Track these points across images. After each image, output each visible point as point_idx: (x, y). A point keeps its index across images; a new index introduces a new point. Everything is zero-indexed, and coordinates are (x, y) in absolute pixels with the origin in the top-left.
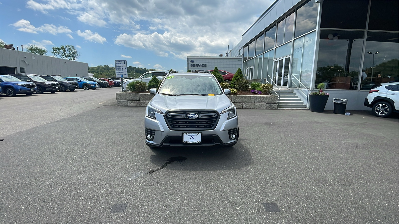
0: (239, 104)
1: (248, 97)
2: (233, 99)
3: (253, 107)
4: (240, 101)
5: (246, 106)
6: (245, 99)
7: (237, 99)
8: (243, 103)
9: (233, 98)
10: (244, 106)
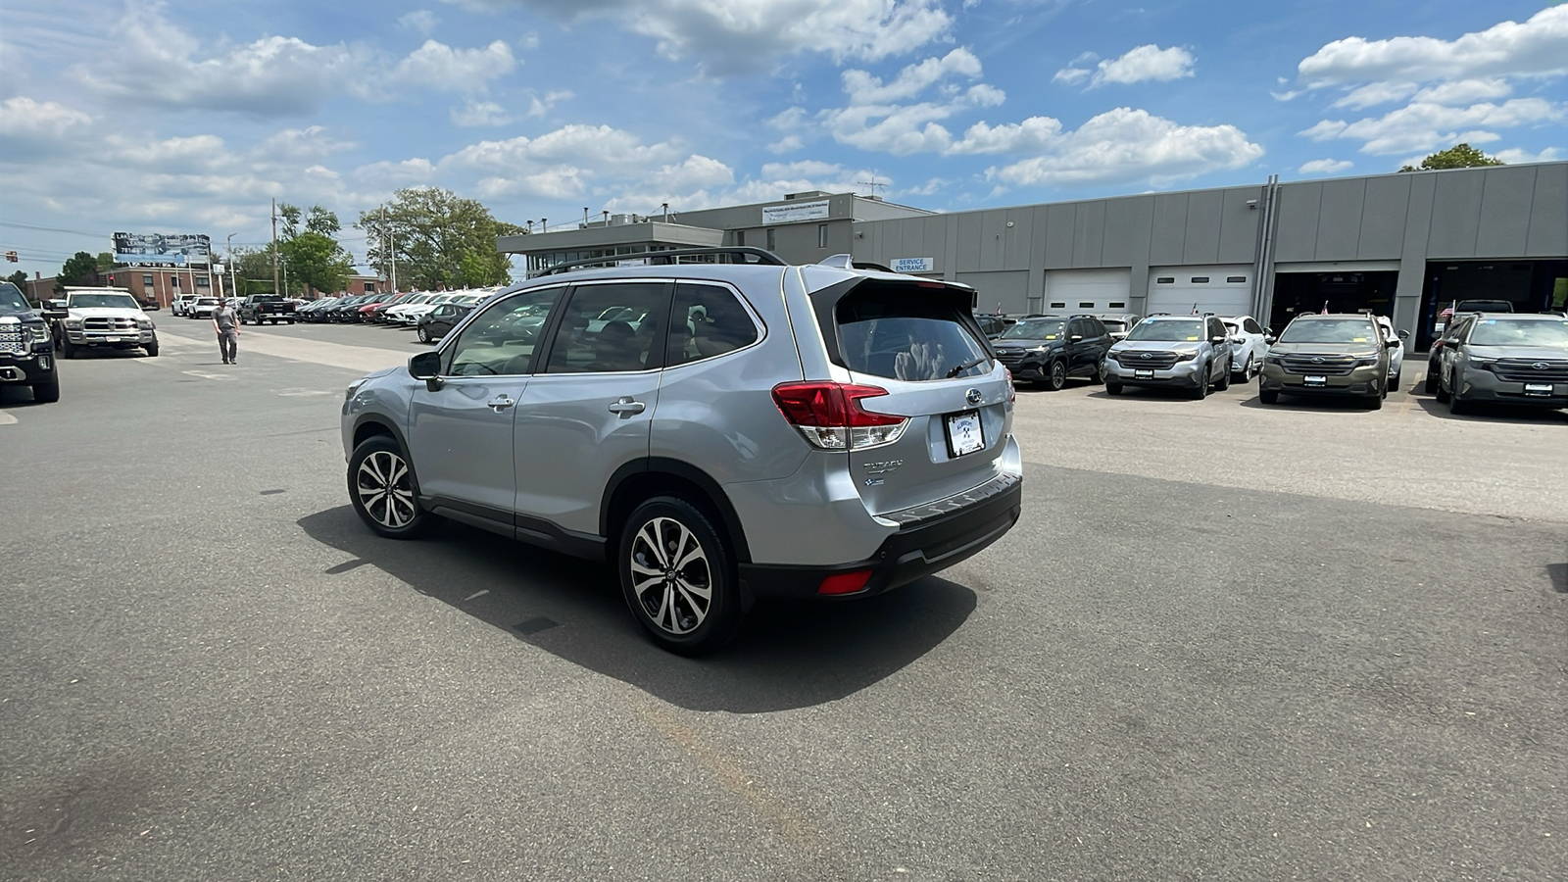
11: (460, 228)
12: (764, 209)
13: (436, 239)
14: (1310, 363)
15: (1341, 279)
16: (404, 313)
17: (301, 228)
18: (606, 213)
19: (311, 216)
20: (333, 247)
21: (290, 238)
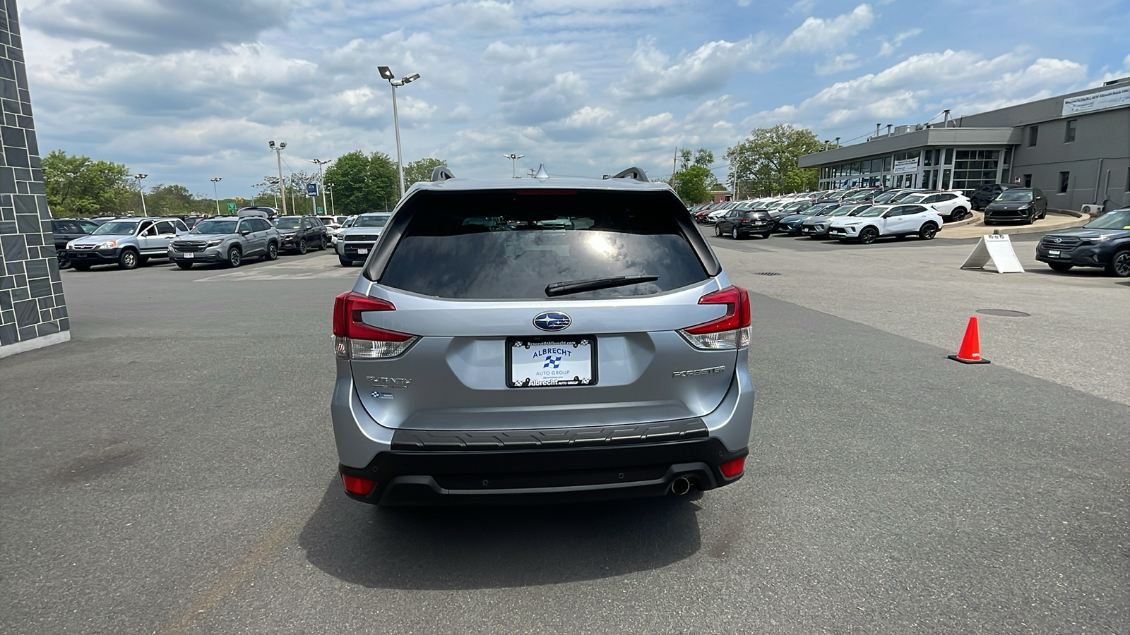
11: (793, 152)
12: (1066, 100)
13: (775, 162)
16: (719, 216)
17: (690, 163)
18: (889, 126)
19: (698, 155)
20: (707, 174)
21: (684, 170)
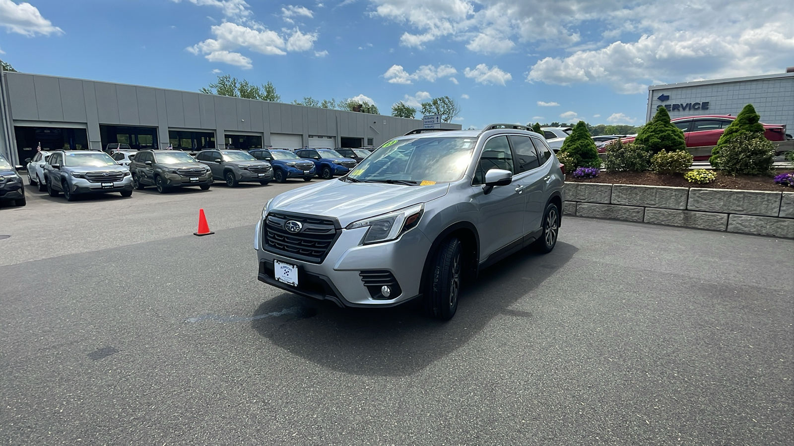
0: (712, 218)
1: (753, 196)
2: (690, 200)
3: (769, 228)
4: (717, 208)
5: (739, 225)
6: (739, 201)
7: (705, 200)
8: (729, 214)
9: (692, 196)
10: (731, 224)
14: (190, 172)
15: (49, 131)
